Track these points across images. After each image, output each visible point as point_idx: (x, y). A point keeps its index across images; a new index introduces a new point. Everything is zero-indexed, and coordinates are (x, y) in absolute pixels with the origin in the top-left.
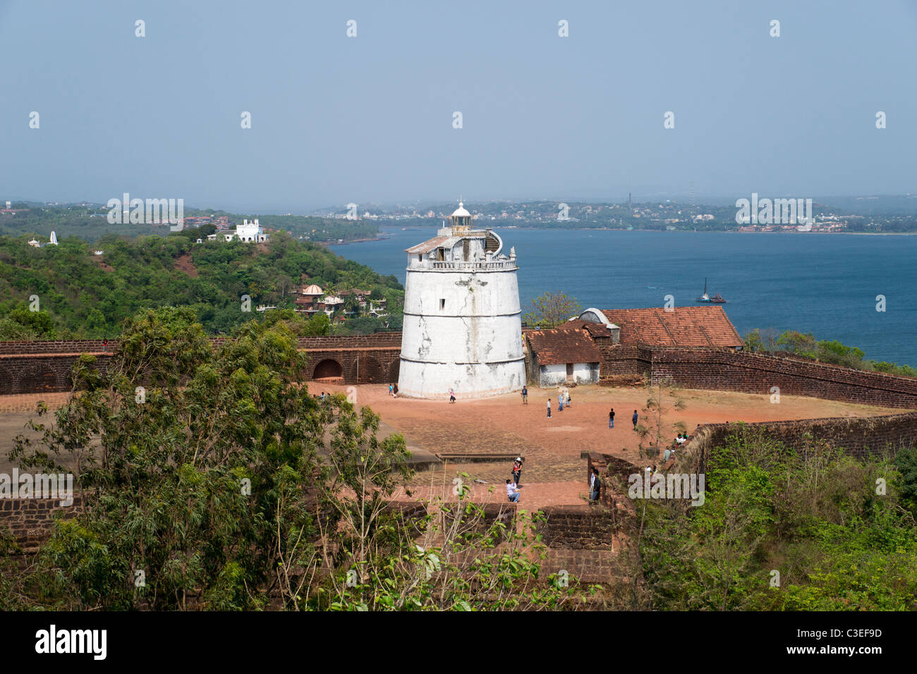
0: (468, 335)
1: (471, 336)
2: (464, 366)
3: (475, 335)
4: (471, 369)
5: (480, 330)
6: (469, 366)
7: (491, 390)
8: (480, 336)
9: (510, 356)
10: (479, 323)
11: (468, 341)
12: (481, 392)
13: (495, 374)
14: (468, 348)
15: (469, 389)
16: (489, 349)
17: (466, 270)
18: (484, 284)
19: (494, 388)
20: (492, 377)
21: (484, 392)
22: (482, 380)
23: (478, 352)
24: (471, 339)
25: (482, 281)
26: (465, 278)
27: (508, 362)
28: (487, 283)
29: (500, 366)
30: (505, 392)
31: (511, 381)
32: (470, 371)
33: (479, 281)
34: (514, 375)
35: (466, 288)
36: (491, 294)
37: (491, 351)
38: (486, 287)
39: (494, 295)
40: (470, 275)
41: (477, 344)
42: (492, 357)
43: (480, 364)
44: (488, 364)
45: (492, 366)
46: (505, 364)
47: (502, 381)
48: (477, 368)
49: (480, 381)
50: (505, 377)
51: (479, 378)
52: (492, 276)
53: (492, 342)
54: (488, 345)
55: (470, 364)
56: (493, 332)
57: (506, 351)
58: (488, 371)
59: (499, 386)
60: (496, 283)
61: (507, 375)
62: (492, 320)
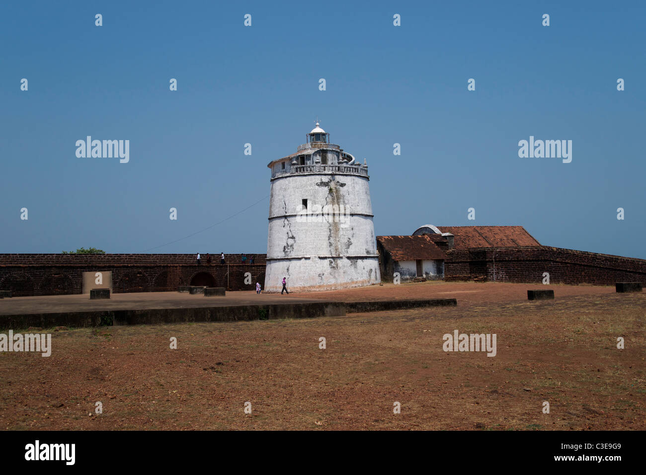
0: (330, 232)
1: (332, 232)
2: (327, 262)
3: (337, 231)
4: (334, 263)
6: (332, 260)
7: (353, 282)
8: (341, 233)
9: (368, 252)
11: (330, 237)
12: (344, 284)
13: (356, 267)
14: (330, 243)
15: (332, 281)
16: (349, 244)
17: (326, 172)
18: (343, 185)
19: (355, 280)
20: (353, 270)
21: (346, 284)
22: (344, 273)
23: (339, 246)
24: (332, 235)
25: (341, 182)
26: (325, 179)
27: (366, 258)
28: (345, 184)
29: (359, 261)
30: (365, 285)
31: (370, 275)
32: (333, 264)
33: (338, 182)
34: (371, 270)
35: (326, 189)
36: (349, 194)
37: (351, 246)
38: (345, 188)
39: (352, 196)
40: (330, 177)
41: (338, 239)
42: (352, 252)
43: (342, 258)
44: (349, 258)
45: (352, 260)
46: (364, 259)
47: (362, 274)
48: (339, 262)
49: (342, 274)
50: (364, 271)
51: (341, 271)
52: (349, 178)
53: (351, 238)
54: (348, 241)
55: (333, 258)
56: (352, 229)
57: (364, 247)
58: (349, 265)
59: (360, 279)
60: (353, 185)
61: (366, 270)
62: (351, 218)
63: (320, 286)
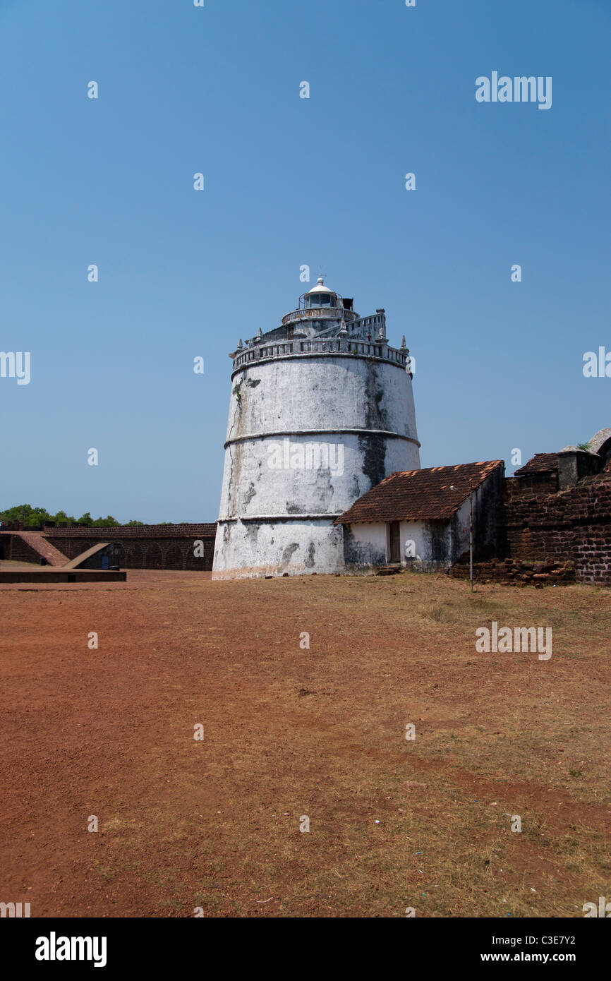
1: (233, 474)
3: (238, 472)
4: (228, 531)
5: (244, 462)
6: (226, 525)
7: (244, 568)
8: (243, 474)
9: (293, 509)
10: (243, 451)
12: (232, 572)
13: (254, 540)
14: (230, 494)
16: (252, 494)
17: (240, 366)
18: (254, 384)
19: (249, 565)
20: (248, 546)
21: (235, 571)
22: (235, 550)
23: (238, 500)
24: (233, 481)
25: (254, 379)
26: (240, 378)
27: (283, 520)
28: (260, 380)
29: (265, 528)
31: (287, 556)
32: (227, 534)
33: (249, 380)
34: (295, 546)
35: (237, 397)
36: (263, 399)
37: (253, 498)
38: (259, 387)
39: (268, 401)
40: (242, 374)
41: (237, 487)
42: (253, 511)
43: (235, 521)
44: (245, 522)
45: (250, 526)
46: (276, 523)
47: (265, 553)
48: (233, 528)
49: (232, 550)
50: (271, 547)
51: (233, 546)
52: (268, 367)
53: (256, 483)
54: (250, 489)
55: (227, 521)
56: (260, 465)
57: (283, 500)
58: (243, 535)
59: (258, 564)
60: (274, 379)
61: (277, 545)
62: (259, 443)
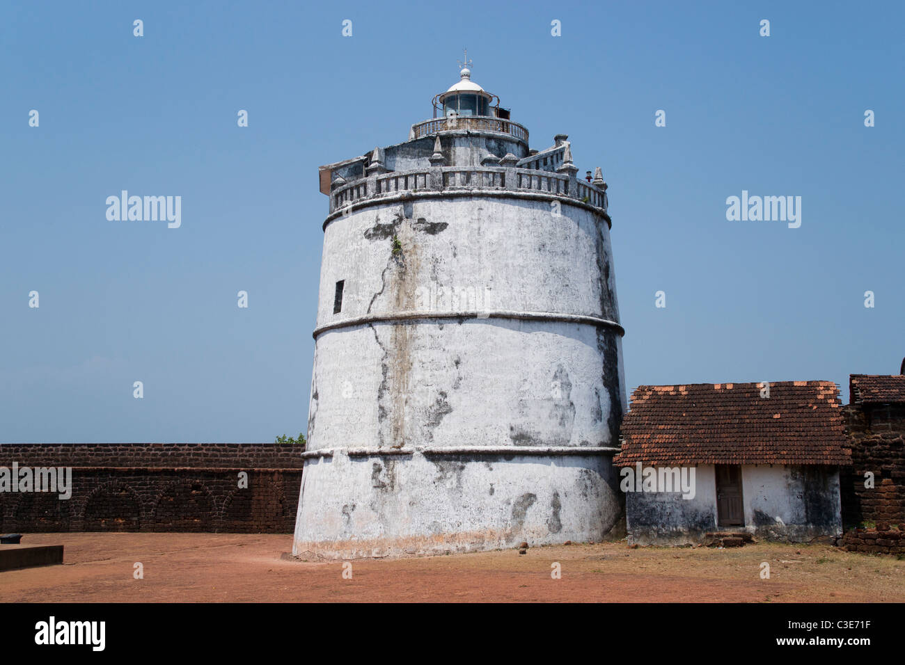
0: (384, 373)
1: (389, 374)
2: (367, 466)
3: (402, 372)
4: (384, 471)
5: (417, 356)
6: (379, 461)
7: (439, 536)
8: (417, 375)
9: (520, 438)
10: (413, 338)
11: (383, 388)
12: (407, 541)
13: (456, 488)
14: (381, 408)
15: (375, 530)
16: (441, 410)
17: (392, 195)
18: (434, 229)
19: (448, 530)
20: (444, 497)
21: (415, 540)
22: (412, 504)
23: (407, 419)
24: (390, 384)
25: (431, 219)
26: (386, 215)
27: (508, 456)
28: (443, 226)
29: (475, 468)
30: (490, 546)
31: (519, 515)
32: (381, 477)
33: (422, 220)
34: (530, 498)
35: (386, 244)
36: (455, 255)
37: (446, 418)
38: (443, 236)
39: (466, 260)
40: (398, 208)
41: (404, 397)
42: (447, 438)
43: (408, 455)
44: (431, 456)
45: (445, 464)
46: (496, 460)
47: (480, 510)
48: (400, 467)
49: (405, 507)
50: (489, 500)
51: (404, 497)
52: (461, 206)
53: (450, 392)
54: (438, 402)
55: (381, 454)
56: (457, 363)
57: (505, 421)
58: (430, 479)
59: (467, 527)
60: (475, 226)
61: (501, 495)
62: (454, 327)
63: (342, 544)
